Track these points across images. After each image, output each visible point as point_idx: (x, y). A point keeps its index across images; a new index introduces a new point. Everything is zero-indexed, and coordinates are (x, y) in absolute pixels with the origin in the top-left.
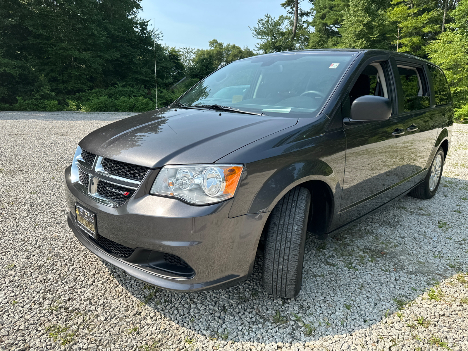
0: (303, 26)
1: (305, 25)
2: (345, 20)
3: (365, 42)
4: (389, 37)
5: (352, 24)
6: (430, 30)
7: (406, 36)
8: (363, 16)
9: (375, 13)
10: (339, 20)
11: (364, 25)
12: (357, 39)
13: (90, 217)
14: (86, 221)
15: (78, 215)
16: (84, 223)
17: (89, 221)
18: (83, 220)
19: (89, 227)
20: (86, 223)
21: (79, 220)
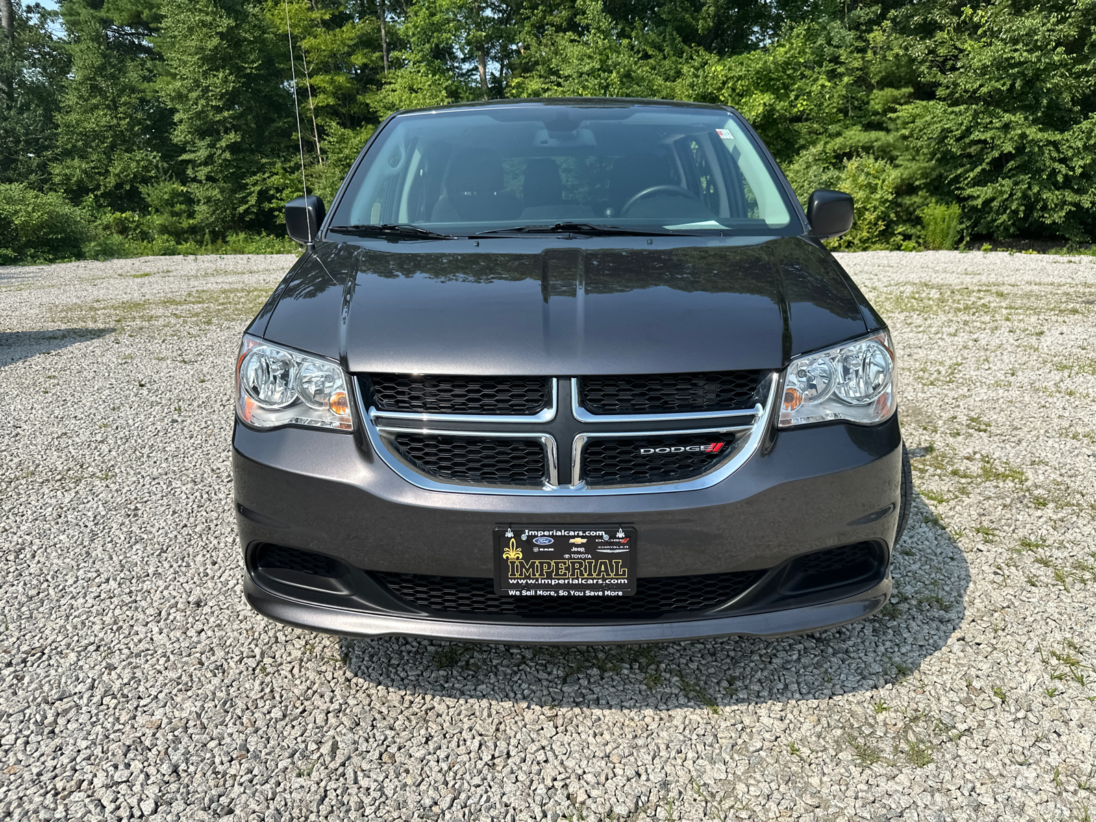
0: (28, 19)
1: (34, 20)
2: (165, 16)
3: (231, 78)
4: (283, 69)
5: (191, 29)
6: (365, 60)
7: (320, 70)
8: (215, 13)
9: (238, 7)
10: (144, 16)
11: (222, 35)
12: (210, 69)
13: (601, 544)
14: (573, 564)
15: (513, 563)
16: (557, 574)
17: (597, 556)
18: (549, 568)
19: (590, 574)
20: (574, 569)
21: (517, 575)
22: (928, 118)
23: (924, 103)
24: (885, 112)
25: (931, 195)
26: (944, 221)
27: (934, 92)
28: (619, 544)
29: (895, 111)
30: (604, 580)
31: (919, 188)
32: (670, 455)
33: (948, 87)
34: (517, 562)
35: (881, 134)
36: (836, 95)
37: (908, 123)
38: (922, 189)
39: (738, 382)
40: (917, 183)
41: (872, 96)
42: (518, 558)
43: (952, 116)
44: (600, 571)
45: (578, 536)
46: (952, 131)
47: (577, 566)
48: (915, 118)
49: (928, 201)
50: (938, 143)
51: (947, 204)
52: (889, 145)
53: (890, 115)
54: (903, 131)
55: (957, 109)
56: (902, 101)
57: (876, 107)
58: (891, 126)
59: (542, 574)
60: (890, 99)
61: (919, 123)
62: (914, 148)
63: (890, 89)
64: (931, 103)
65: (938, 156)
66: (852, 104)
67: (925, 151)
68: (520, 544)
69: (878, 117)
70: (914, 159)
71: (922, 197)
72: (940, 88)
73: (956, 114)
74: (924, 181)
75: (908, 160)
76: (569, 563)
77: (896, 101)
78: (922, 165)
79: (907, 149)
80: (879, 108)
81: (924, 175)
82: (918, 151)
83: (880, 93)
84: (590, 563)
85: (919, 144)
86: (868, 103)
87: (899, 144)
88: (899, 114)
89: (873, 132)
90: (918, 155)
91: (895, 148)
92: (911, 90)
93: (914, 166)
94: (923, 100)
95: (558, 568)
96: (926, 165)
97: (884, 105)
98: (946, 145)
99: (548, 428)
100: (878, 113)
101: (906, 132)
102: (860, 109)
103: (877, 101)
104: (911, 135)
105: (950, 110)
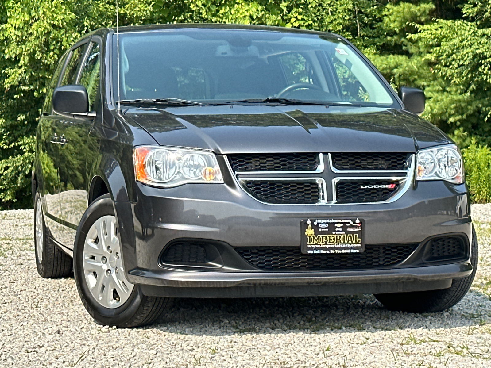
13: (349, 227)
17: (347, 233)
19: (344, 242)
20: (337, 239)
21: (312, 243)
22: (456, 41)
23: (449, 23)
24: (403, 32)
25: (470, 135)
26: (488, 166)
27: (460, 10)
28: (357, 227)
29: (416, 31)
30: (350, 244)
31: (454, 126)
32: (374, 189)
33: (475, 5)
34: (312, 237)
35: (402, 59)
36: (340, 9)
37: (432, 46)
38: (458, 127)
39: (398, 158)
40: (452, 120)
41: (385, 12)
42: (312, 235)
43: (484, 40)
44: (348, 240)
45: (339, 223)
46: (485, 58)
47: (338, 238)
48: (440, 40)
49: (467, 142)
50: (471, 72)
52: (412, 73)
53: (410, 36)
54: (428, 56)
55: (488, 31)
56: (423, 19)
57: (392, 25)
58: (412, 49)
59: (323, 242)
60: (408, 16)
61: (446, 46)
62: (443, 77)
63: (407, 4)
64: (458, 23)
65: (473, 87)
66: (361, 20)
67: (457, 80)
68: (313, 227)
69: (395, 37)
70: (444, 90)
71: (459, 137)
72: (466, 6)
73: (488, 38)
74: (458, 117)
75: (438, 92)
76: (335, 236)
77: (414, 18)
78: (455, 97)
79: (435, 78)
80: (395, 26)
81: (459, 110)
82: (448, 81)
83: (395, 8)
84: (344, 236)
85: (449, 73)
86: (381, 20)
87: (424, 71)
88: (422, 35)
89: (391, 56)
90: (449, 84)
91: (420, 77)
92: (432, 6)
93: (445, 98)
94: (447, 18)
95: (330, 239)
96: (460, 97)
97: (402, 23)
98: (480, 74)
99: (320, 175)
100: (395, 33)
101: (432, 57)
102: (371, 26)
103: (392, 18)
104: (438, 62)
105: (480, 32)
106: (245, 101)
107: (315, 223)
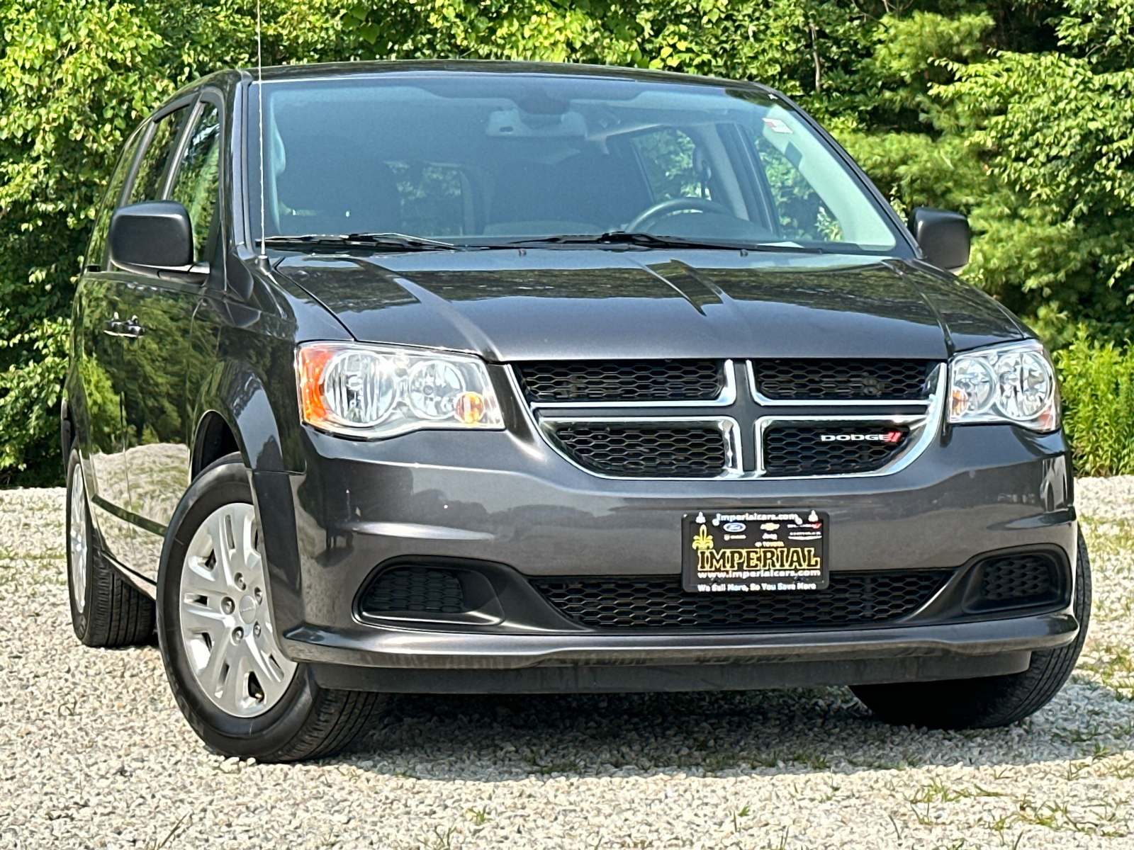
13: (793, 530)
14: (765, 553)
15: (703, 553)
16: (748, 566)
17: (789, 544)
18: (740, 558)
19: (782, 565)
20: (766, 559)
21: (707, 567)
22: (1043, 102)
23: (1027, 59)
24: (921, 80)
25: (1074, 318)
26: (1116, 391)
27: (1052, 30)
28: (811, 530)
29: (949, 79)
30: (796, 571)
31: (1037, 297)
32: (850, 443)
33: (1087, 19)
34: (707, 553)
35: (917, 142)
36: (776, 27)
37: (987, 114)
38: (1047, 301)
39: (908, 373)
40: (1032, 283)
41: (879, 34)
42: (708, 548)
43: (1107, 99)
44: (792, 562)
45: (770, 521)
46: (1110, 140)
47: (769, 555)
48: (1005, 100)
49: (1067, 335)
50: (1077, 172)
51: (1120, 343)
52: (941, 174)
53: (936, 89)
54: (978, 137)
55: (1115, 79)
56: (966, 51)
57: (895, 65)
58: (942, 121)
59: (732, 566)
60: (932, 44)
61: (1019, 113)
62: (1011, 184)
63: (929, 16)
64: (1047, 59)
65: (1081, 206)
66: (823, 53)
67: (1045, 192)
68: (711, 530)
69: (902, 93)
70: (1014, 215)
71: (1049, 323)
72: (1066, 21)
73: (1116, 94)
74: (1046, 279)
75: (1000, 218)
76: (761, 552)
77: (946, 49)
78: (1040, 232)
79: (993, 187)
80: (902, 67)
81: (1049, 261)
82: (1024, 194)
83: (903, 25)
84: (782, 552)
85: (1026, 175)
86: (869, 53)
87: (969, 171)
88: (963, 87)
89: (893, 136)
90: (1025, 201)
91: (959, 184)
92: (987, 20)
93: (1018, 234)
94: (1021, 50)
95: (749, 559)
96: (1052, 231)
97: (917, 59)
98: (1098, 178)
99: (728, 412)
100: (902, 83)
101: (986, 139)
102: (847, 67)
103: (895, 47)
104: (1000, 150)
105: (1098, 80)
106: (554, 240)
107: (716, 522)
